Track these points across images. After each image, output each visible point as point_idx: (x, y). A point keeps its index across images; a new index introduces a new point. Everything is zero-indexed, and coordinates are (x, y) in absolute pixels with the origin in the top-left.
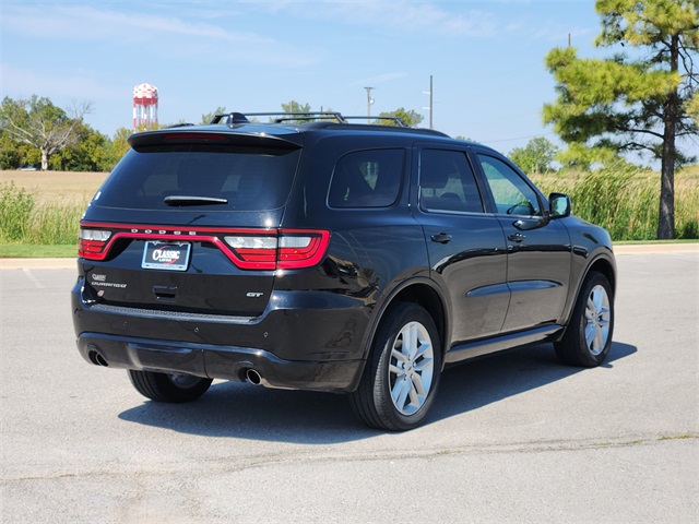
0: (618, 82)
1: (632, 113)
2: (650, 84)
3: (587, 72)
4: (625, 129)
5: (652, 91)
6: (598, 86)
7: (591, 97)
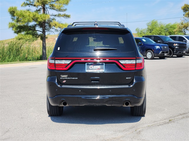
3: (24, 14)
6: (28, 18)
7: (26, 21)
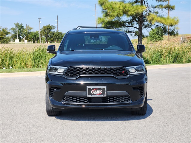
0: (125, 8)
1: (127, 21)
2: (136, 9)
3: (114, 6)
4: (125, 26)
5: (136, 11)
6: (118, 10)
7: (115, 14)
